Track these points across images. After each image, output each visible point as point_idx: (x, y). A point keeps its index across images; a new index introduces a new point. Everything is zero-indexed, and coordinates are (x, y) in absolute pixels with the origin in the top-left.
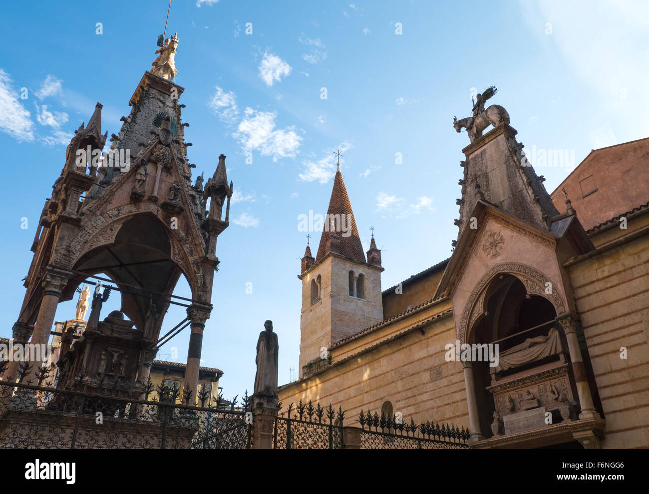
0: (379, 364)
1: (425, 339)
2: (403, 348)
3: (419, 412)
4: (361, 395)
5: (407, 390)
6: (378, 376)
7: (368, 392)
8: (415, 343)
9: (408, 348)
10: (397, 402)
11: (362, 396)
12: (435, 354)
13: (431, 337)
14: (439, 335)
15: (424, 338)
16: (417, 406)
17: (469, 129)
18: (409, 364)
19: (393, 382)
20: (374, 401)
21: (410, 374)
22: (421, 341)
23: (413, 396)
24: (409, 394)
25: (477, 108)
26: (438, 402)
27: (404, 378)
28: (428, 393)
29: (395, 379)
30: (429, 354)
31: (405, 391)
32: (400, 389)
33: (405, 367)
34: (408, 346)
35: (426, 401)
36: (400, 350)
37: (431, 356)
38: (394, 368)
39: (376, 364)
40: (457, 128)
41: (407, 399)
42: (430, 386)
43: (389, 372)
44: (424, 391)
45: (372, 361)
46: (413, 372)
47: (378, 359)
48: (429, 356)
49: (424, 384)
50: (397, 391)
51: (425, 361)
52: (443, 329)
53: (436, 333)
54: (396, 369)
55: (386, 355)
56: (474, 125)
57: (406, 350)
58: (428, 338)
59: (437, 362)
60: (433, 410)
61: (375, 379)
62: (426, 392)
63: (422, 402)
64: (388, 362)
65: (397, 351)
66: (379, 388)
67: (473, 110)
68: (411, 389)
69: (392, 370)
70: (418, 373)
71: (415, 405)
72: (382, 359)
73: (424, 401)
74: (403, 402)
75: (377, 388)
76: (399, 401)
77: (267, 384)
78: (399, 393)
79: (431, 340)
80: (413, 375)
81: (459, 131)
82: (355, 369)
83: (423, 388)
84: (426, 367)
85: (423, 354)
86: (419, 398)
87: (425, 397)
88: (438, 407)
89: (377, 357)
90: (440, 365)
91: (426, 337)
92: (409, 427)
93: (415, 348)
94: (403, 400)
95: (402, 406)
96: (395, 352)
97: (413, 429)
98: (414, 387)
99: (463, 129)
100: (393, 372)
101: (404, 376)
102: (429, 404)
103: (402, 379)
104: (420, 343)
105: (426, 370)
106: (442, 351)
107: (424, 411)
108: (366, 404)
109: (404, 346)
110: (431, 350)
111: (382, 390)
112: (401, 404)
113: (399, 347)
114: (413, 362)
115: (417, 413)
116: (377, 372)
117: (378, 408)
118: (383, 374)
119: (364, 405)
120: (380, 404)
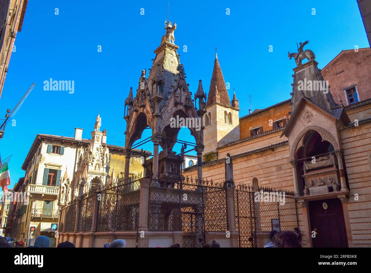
0: (251, 162)
2: (263, 156)
3: (270, 183)
5: (265, 174)
6: (250, 167)
7: (245, 173)
8: (269, 154)
9: (266, 156)
10: (260, 178)
11: (242, 174)
12: (279, 160)
13: (277, 152)
14: (280, 152)
15: (273, 153)
16: (270, 181)
17: (296, 59)
18: (266, 163)
19: (258, 170)
20: (249, 177)
21: (267, 167)
22: (272, 154)
23: (268, 177)
24: (266, 175)
25: (300, 50)
26: (280, 180)
27: (264, 169)
28: (275, 176)
29: (259, 169)
31: (264, 174)
32: (261, 173)
33: (264, 164)
35: (274, 179)
36: (261, 156)
37: (277, 160)
39: (249, 161)
40: (290, 57)
41: (265, 177)
42: (276, 173)
43: (256, 165)
44: (273, 175)
45: (248, 160)
46: (268, 167)
47: (250, 159)
49: (273, 172)
50: (260, 174)
51: (274, 162)
52: (283, 149)
55: (254, 158)
56: (299, 57)
57: (264, 157)
58: (275, 153)
59: (279, 163)
60: (277, 183)
62: (274, 175)
63: (272, 179)
64: (255, 161)
65: (260, 157)
67: (298, 50)
68: (267, 173)
69: (258, 165)
70: (270, 167)
71: (269, 180)
72: (252, 159)
73: (273, 179)
75: (250, 172)
76: (261, 178)
78: (261, 174)
79: (276, 154)
80: (268, 168)
81: (291, 59)
82: (239, 162)
83: (273, 174)
84: (274, 165)
85: (273, 159)
86: (271, 178)
87: (273, 177)
88: (280, 182)
89: (249, 158)
90: (281, 165)
91: (274, 152)
93: (269, 156)
94: (263, 178)
95: (262, 180)
96: (259, 157)
99: (292, 58)
100: (258, 166)
101: (263, 168)
102: (276, 180)
103: (262, 169)
104: (271, 155)
105: (274, 166)
106: (282, 159)
107: (273, 183)
108: (245, 178)
109: (264, 155)
110: (277, 158)
111: (252, 173)
112: (262, 179)
113: (261, 155)
114: (268, 162)
115: (269, 184)
116: (250, 165)
117: (250, 180)
118: (253, 166)
119: (243, 178)
120: (252, 178)
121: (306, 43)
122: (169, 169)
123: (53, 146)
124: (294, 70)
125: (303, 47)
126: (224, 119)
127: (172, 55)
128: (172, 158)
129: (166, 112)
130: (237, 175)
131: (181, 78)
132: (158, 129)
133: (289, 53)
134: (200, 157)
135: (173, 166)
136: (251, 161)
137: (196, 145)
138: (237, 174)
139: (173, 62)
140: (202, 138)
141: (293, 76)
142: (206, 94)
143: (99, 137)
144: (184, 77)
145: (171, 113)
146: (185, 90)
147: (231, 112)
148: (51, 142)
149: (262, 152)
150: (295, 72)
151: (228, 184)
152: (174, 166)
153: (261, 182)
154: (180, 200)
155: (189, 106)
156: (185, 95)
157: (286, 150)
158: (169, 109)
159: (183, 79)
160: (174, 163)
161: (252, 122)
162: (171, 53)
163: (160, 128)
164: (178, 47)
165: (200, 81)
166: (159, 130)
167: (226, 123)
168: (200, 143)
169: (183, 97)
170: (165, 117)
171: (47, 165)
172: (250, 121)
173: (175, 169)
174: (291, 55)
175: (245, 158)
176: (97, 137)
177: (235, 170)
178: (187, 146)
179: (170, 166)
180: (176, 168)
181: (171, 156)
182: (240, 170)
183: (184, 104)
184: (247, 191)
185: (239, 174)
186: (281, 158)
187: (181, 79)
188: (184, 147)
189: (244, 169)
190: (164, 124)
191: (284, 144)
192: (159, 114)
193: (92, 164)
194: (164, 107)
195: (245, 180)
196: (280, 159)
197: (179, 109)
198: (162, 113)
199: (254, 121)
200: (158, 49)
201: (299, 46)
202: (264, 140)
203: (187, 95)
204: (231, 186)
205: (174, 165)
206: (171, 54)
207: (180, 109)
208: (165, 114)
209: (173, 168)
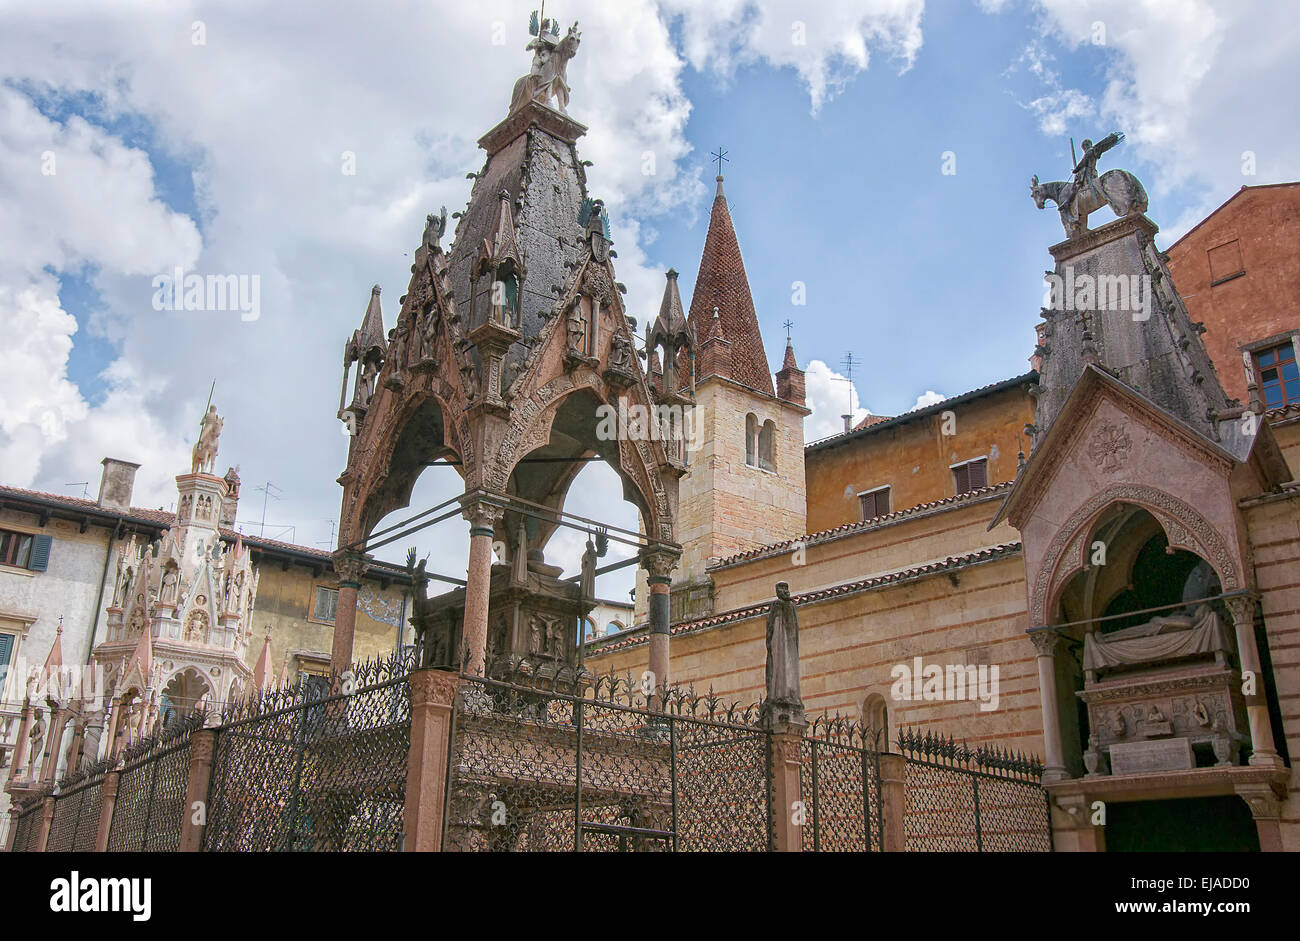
0: (859, 625)
1: (959, 593)
2: (912, 604)
3: (941, 720)
4: (822, 675)
6: (856, 647)
7: (835, 672)
8: (937, 598)
9: (924, 604)
11: (824, 677)
12: (978, 622)
13: (970, 591)
14: (985, 590)
15: (956, 591)
16: (936, 709)
18: (924, 633)
19: (888, 662)
20: (848, 690)
21: (927, 651)
22: (950, 595)
25: (1084, 169)
29: (893, 658)
30: (966, 621)
33: (916, 638)
34: (922, 601)
36: (904, 605)
37: (970, 625)
38: (891, 636)
39: (852, 625)
40: (1038, 200)
43: (881, 642)
45: (845, 619)
46: (932, 650)
47: (856, 616)
48: (965, 624)
51: (956, 632)
52: (995, 579)
53: (983, 584)
54: (896, 639)
55: (874, 612)
57: (918, 609)
58: (964, 593)
59: (981, 636)
60: (968, 720)
61: (849, 652)
64: (879, 624)
65: (899, 607)
66: (859, 668)
69: (887, 640)
70: (942, 652)
72: (865, 617)
75: (854, 669)
77: (789, 685)
79: (969, 598)
80: (931, 653)
81: (1042, 206)
84: (960, 644)
85: (953, 618)
88: (979, 716)
89: (855, 612)
90: (987, 643)
91: (960, 590)
93: (935, 606)
95: (905, 706)
96: (894, 608)
99: (1049, 203)
100: (889, 644)
103: (906, 659)
104: (948, 600)
105: (958, 649)
106: (992, 619)
107: (952, 718)
108: (831, 694)
109: (914, 600)
110: (971, 614)
111: (865, 672)
113: (902, 602)
114: (933, 631)
115: (935, 721)
116: (855, 640)
117: (855, 704)
118: (867, 645)
119: (825, 695)
120: (861, 696)
121: (1111, 141)
124: (1052, 251)
126: (743, 448)
127: (559, 160)
128: (544, 592)
129: (526, 394)
131: (593, 255)
132: (495, 465)
133: (1035, 181)
134: (661, 592)
136: (861, 621)
137: (644, 542)
139: (562, 189)
140: (673, 512)
143: (209, 499)
144: (606, 254)
145: (550, 403)
146: (610, 308)
147: (772, 419)
149: (907, 586)
150: (1060, 263)
153: (900, 715)
155: (622, 379)
156: (609, 328)
157: (1009, 583)
158: (541, 381)
159: (604, 264)
161: (856, 466)
162: (555, 151)
163: (500, 463)
164: (584, 128)
165: (673, 275)
167: (750, 462)
168: (662, 533)
169: (602, 337)
170: (524, 415)
172: (850, 460)
174: (1044, 193)
175: (836, 611)
176: (201, 498)
179: (533, 626)
181: (540, 585)
183: (602, 367)
186: (989, 617)
187: (592, 259)
188: (596, 549)
189: (829, 656)
190: (517, 446)
192: (499, 403)
193: (175, 613)
194: (523, 375)
195: (833, 704)
196: (984, 618)
197: (579, 387)
198: (512, 398)
199: (867, 461)
200: (499, 133)
202: (911, 539)
204: (793, 720)
206: (554, 156)
207: (588, 385)
208: (523, 404)
209: (548, 634)
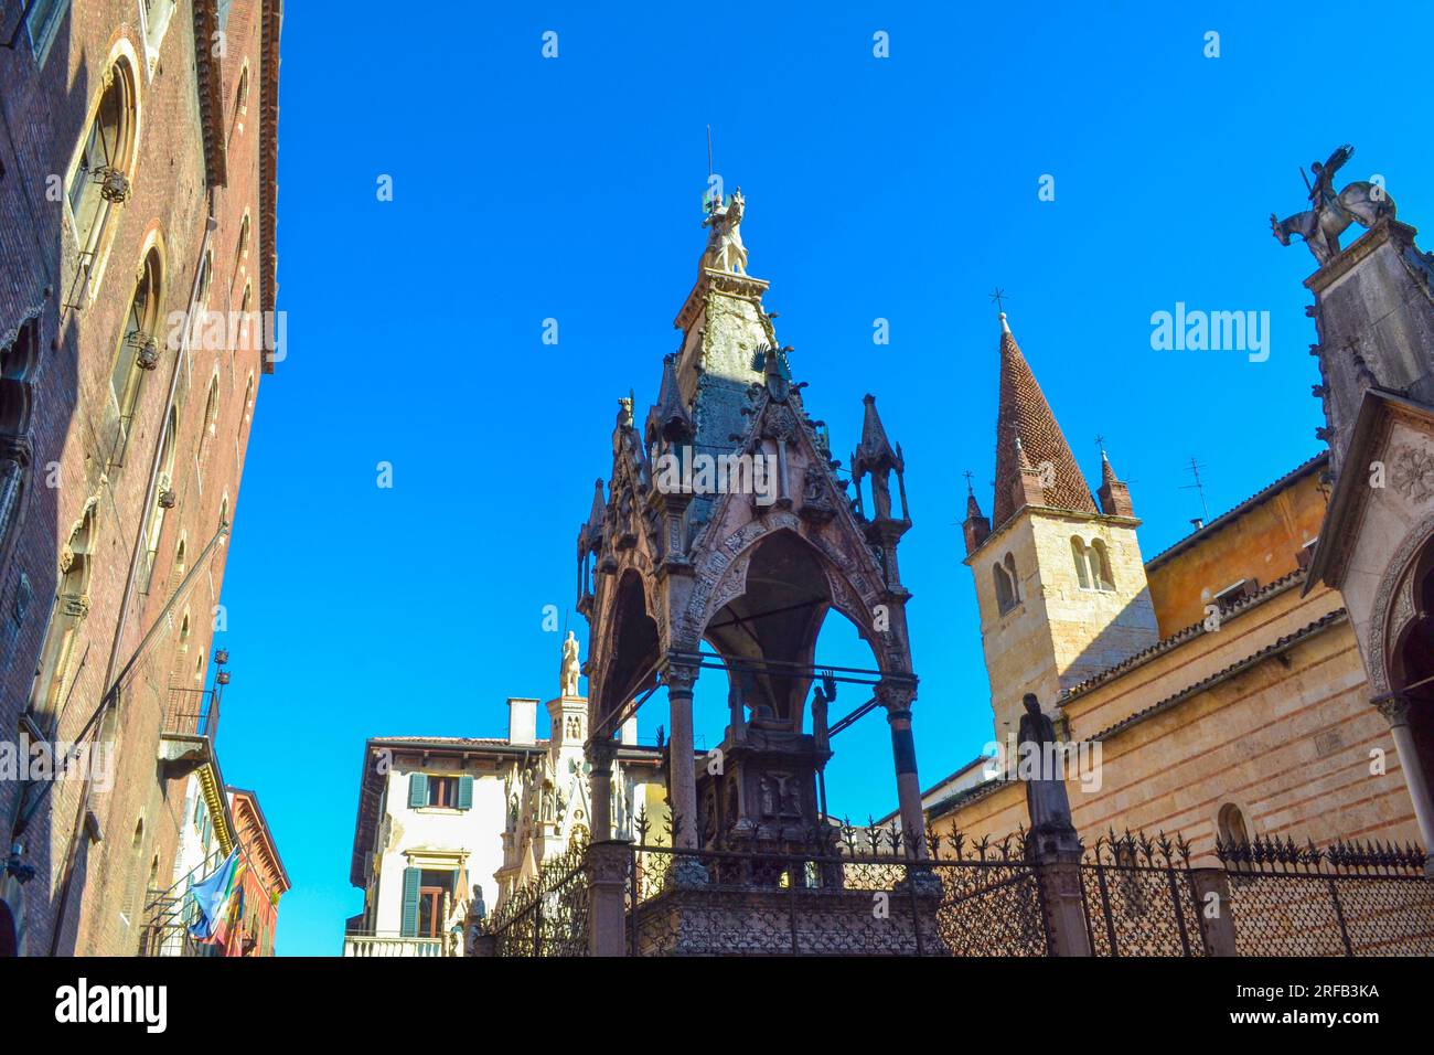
0: (1197, 731)
1: (1293, 675)
2: (1245, 697)
3: (1302, 821)
4: (1167, 794)
5: (1270, 778)
6: (1199, 756)
7: (1182, 788)
8: (1271, 685)
9: (1259, 694)
10: (1250, 803)
11: (1169, 796)
12: (1320, 703)
13: (1304, 670)
14: (1321, 665)
15: (1289, 673)
16: (1296, 809)
17: (1310, 237)
18: (1265, 726)
19: (1234, 766)
20: (1200, 805)
21: (1272, 746)
22: (1283, 679)
23: (1285, 791)
24: (1275, 786)
25: (1319, 193)
26: (1343, 798)
27: (1259, 756)
28: (1317, 783)
29: (1238, 760)
30: (1307, 705)
31: (1264, 780)
32: (1253, 776)
33: (1259, 734)
34: (1256, 691)
35: (1315, 798)
36: (1240, 700)
37: (1311, 708)
38: (1231, 737)
39: (1189, 733)
40: (1281, 237)
41: (1271, 796)
42: (1318, 769)
43: (1222, 746)
44: (1308, 777)
45: (1182, 727)
46: (1277, 743)
47: (1192, 722)
48: (1306, 709)
49: (1305, 764)
50: (1245, 783)
51: (1299, 719)
52: (1328, 650)
53: (1317, 659)
54: (1237, 739)
55: (1209, 714)
56: (1319, 227)
57: (1254, 700)
58: (1298, 673)
59: (1326, 717)
60: (1333, 814)
61: (1192, 763)
62: (1313, 781)
63: (1305, 801)
64: (1217, 726)
65: (1233, 703)
66: (1206, 778)
67: (1310, 198)
68: (1276, 775)
69: (1229, 742)
70: (1288, 744)
71: (1291, 806)
72: (1200, 722)
73: (1310, 799)
74: (1264, 803)
75: (1200, 780)
76: (1255, 802)
77: (1054, 808)
78: (1251, 785)
79: (1305, 677)
80: (1277, 748)
81: (1286, 243)
82: (1145, 744)
83: (1304, 774)
84: (1305, 731)
85: (1291, 704)
86: (1299, 794)
87: (1311, 790)
88: (1344, 807)
89: (1188, 718)
90: (1336, 724)
91: (1293, 670)
92: (1306, 857)
93: (1271, 694)
94: (1266, 798)
95: (1262, 811)
96: (1229, 705)
97: (1316, 859)
98: (1283, 773)
99: (1294, 237)
100: (1232, 746)
101: (1257, 752)
102: (1323, 804)
103: (1253, 758)
104: (1283, 684)
105: (1304, 737)
106: (1334, 697)
107: (1313, 817)
108: (1182, 812)
109: (1248, 692)
110: (1310, 695)
111: (1212, 782)
112: (1260, 808)
113: (1236, 696)
114: (1274, 722)
115: (1297, 823)
116: (1196, 749)
117: (1209, 819)
118: (1209, 751)
119: (1177, 814)
120: (1214, 809)
121: (1340, 158)
122: (761, 800)
123: (429, 777)
124: (1307, 284)
125: (1333, 180)
126: (1074, 572)
127: (743, 318)
128: (772, 748)
129: (713, 548)
130: (1147, 802)
131: (771, 397)
132: (682, 623)
133: (1273, 220)
134: (903, 728)
135: (778, 785)
136: (1198, 727)
137: (877, 678)
138: (1147, 798)
139: (748, 344)
140: (902, 640)
141: (1310, 312)
142: (899, 450)
143: (577, 720)
144: (786, 393)
145: (740, 551)
146: (799, 446)
147: (1100, 537)
148: (420, 764)
149: (1239, 677)
150: (1317, 295)
151: (1042, 841)
152: (782, 786)
153: (1258, 823)
154: (794, 937)
155: (820, 512)
156: (801, 466)
157: (1344, 652)
158: (727, 532)
159: (785, 403)
160: (781, 773)
161: (1206, 567)
162: (737, 311)
163: (689, 621)
164: (765, 284)
165: (869, 400)
166: (684, 628)
167: (1084, 585)
168: (893, 665)
169: (793, 476)
170: (713, 569)
171: (412, 857)
172: (1197, 563)
173: (791, 796)
174: (1285, 229)
175: (1171, 721)
176: (570, 719)
177: (1136, 783)
178: (839, 686)
179: (763, 786)
180: (796, 792)
181: (767, 741)
182: (1155, 779)
183: (797, 505)
184: (1156, 865)
185: (1153, 800)
186: (1330, 694)
187: (772, 401)
188: (825, 694)
189: (1172, 771)
190: (708, 602)
191: (1331, 624)
192: (682, 561)
193: (557, 831)
194: (704, 529)
195: (1187, 823)
196: (1325, 696)
197: (774, 530)
198: (695, 554)
199: (1217, 560)
200: (688, 309)
201: (1312, 178)
202: (1254, 630)
203: (810, 465)
204: (1060, 847)
205: (782, 782)
206: (738, 316)
207: (783, 526)
208: (709, 557)
209: (781, 792)
